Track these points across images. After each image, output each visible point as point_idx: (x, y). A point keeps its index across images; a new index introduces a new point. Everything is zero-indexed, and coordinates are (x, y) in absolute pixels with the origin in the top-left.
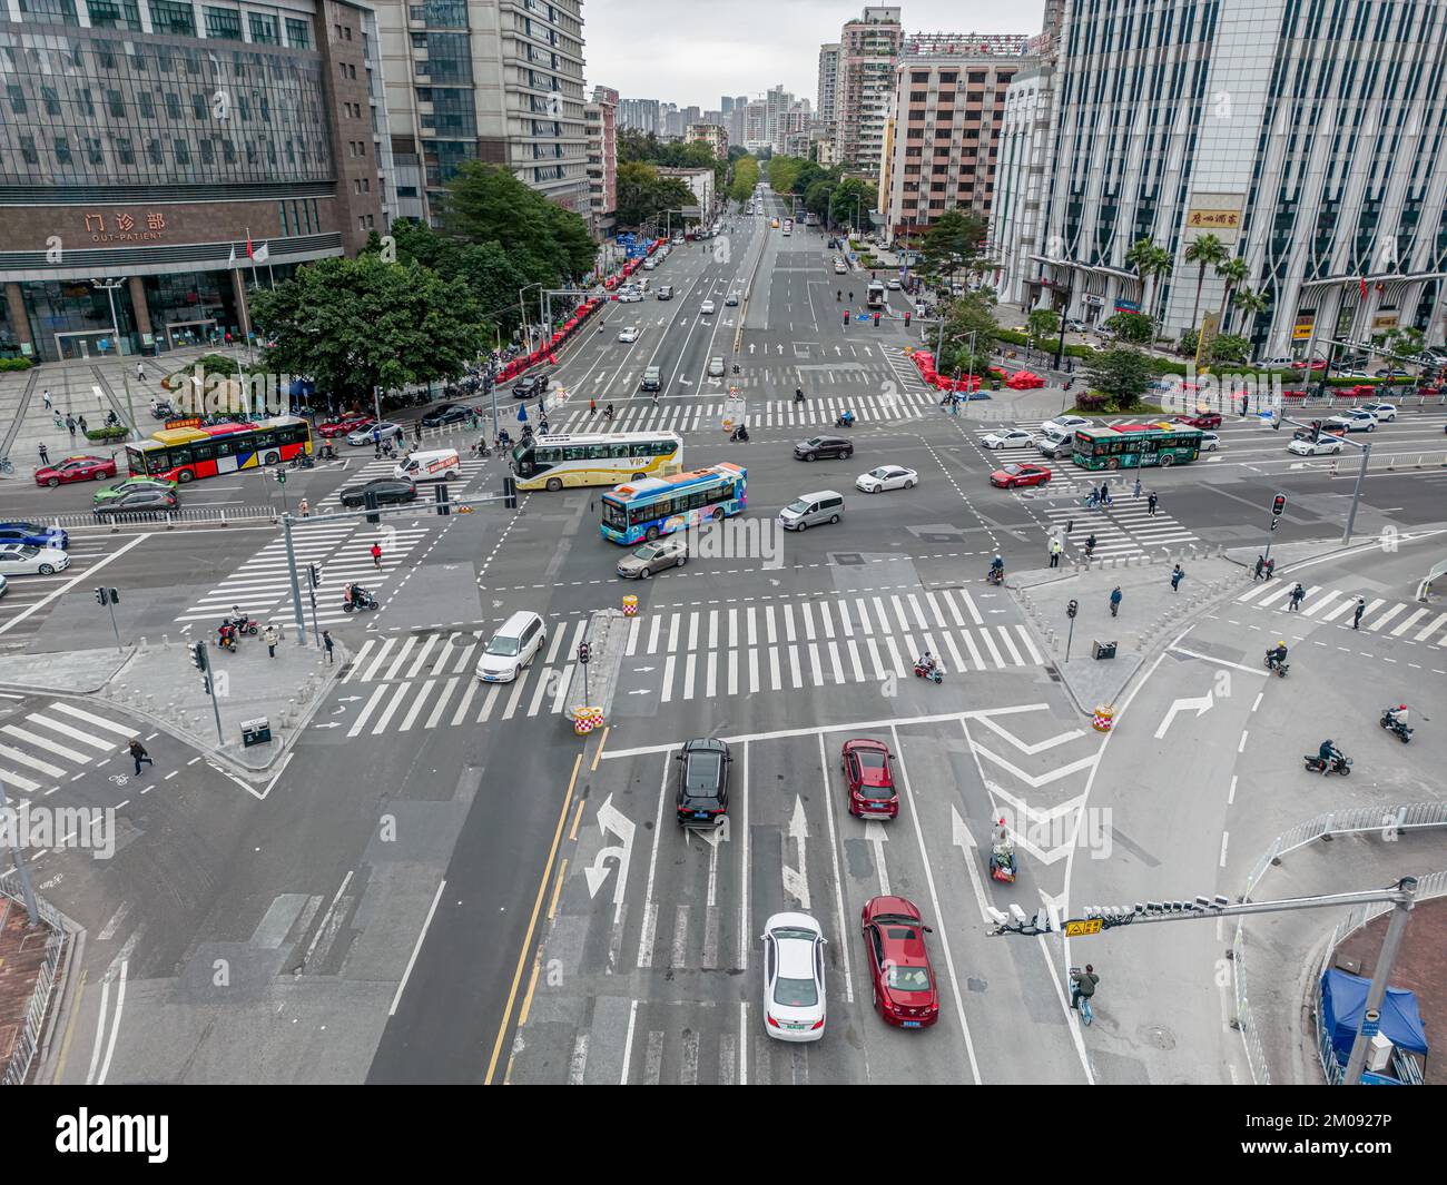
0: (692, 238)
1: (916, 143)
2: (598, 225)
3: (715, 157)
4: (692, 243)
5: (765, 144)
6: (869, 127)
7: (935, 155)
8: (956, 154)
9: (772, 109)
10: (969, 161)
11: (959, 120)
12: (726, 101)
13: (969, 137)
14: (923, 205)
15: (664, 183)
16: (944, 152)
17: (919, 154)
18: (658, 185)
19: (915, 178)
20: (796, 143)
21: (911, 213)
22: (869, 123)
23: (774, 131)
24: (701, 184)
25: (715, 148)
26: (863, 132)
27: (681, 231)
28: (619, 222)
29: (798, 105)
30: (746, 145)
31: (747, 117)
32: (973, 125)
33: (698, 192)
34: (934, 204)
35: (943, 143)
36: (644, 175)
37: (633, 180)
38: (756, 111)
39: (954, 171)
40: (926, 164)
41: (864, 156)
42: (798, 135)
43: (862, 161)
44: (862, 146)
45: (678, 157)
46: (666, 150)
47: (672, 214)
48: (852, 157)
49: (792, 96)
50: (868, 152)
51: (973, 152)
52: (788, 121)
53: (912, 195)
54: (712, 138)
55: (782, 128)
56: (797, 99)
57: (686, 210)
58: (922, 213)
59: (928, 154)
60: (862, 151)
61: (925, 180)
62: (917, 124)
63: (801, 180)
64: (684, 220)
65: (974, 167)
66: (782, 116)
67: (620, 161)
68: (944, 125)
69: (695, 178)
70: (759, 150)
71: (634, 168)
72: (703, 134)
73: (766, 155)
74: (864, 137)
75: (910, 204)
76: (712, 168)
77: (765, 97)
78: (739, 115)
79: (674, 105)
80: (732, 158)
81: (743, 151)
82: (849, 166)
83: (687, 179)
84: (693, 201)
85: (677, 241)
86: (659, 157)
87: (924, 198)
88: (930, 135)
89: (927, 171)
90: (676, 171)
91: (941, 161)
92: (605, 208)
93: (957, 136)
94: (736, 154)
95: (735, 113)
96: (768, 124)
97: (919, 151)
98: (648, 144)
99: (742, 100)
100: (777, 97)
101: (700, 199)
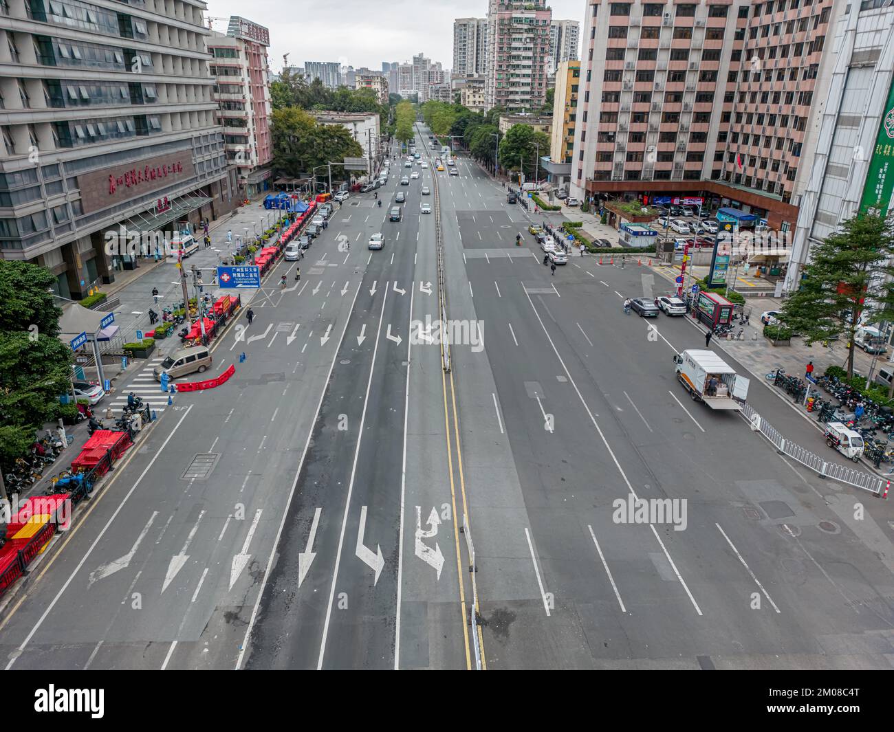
0: (358, 189)
1: (614, 86)
2: (245, 181)
3: (379, 102)
4: (359, 197)
5: (413, 92)
6: (518, 76)
7: (635, 101)
8: (658, 99)
9: (416, 69)
10: (673, 107)
11: (663, 61)
12: (385, 65)
13: (674, 79)
14: (619, 158)
15: (324, 132)
16: (644, 97)
17: (617, 100)
18: (317, 134)
19: (611, 128)
20: (437, 91)
21: (606, 166)
22: (517, 72)
23: (418, 84)
24: (365, 130)
25: (380, 94)
26: (511, 80)
27: (345, 183)
28: (276, 173)
29: (434, 66)
30: (400, 92)
31: (400, 74)
32: (679, 65)
33: (362, 140)
34: (631, 157)
35: (644, 87)
36: (301, 123)
37: (289, 127)
38: (406, 70)
39: (655, 119)
40: (625, 111)
41: (513, 101)
42: (439, 86)
43: (511, 105)
44: (512, 93)
45: (345, 102)
46: (333, 95)
47: (333, 167)
48: (503, 103)
49: (430, 60)
50: (517, 97)
51: (677, 97)
52: (429, 76)
53: (607, 147)
54: (376, 86)
55: (425, 81)
56: (433, 62)
57: (349, 162)
58: (618, 166)
59: (627, 100)
60: (511, 97)
61: (623, 129)
62: (616, 65)
63: (459, 123)
64: (348, 172)
65: (678, 113)
66: (425, 73)
67: (275, 106)
68: (646, 65)
69: (359, 125)
70: (410, 97)
71: (290, 115)
72: (369, 83)
73: (414, 99)
74: (513, 84)
75: (605, 157)
76: (377, 112)
77: (411, 62)
78: (395, 73)
79: (351, 67)
80: (391, 101)
81: (399, 97)
82: (502, 110)
83: (350, 126)
84: (358, 152)
85: (340, 197)
86: (326, 103)
87: (621, 149)
88: (629, 78)
89: (624, 119)
90: (341, 116)
91: (642, 107)
92: (255, 160)
93: (660, 79)
94: (394, 100)
95: (391, 72)
96: (414, 80)
97: (616, 96)
98: (314, 90)
99: (395, 64)
100: (420, 61)
101: (365, 147)
